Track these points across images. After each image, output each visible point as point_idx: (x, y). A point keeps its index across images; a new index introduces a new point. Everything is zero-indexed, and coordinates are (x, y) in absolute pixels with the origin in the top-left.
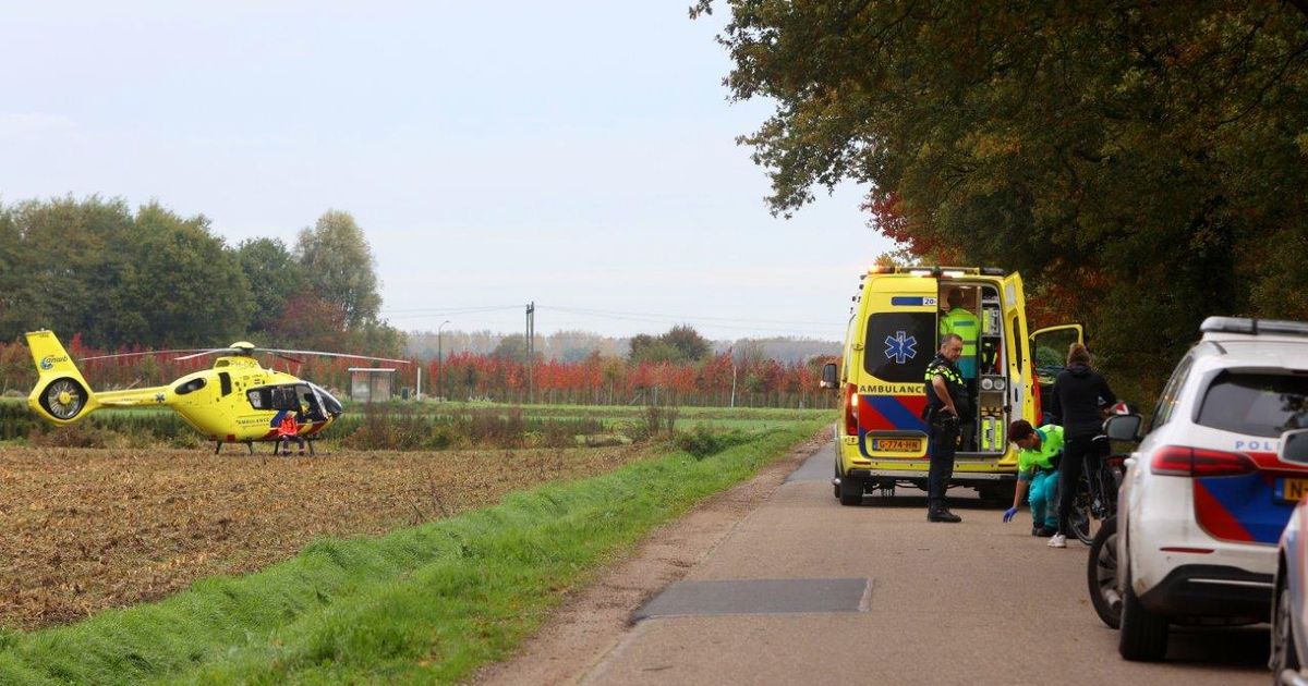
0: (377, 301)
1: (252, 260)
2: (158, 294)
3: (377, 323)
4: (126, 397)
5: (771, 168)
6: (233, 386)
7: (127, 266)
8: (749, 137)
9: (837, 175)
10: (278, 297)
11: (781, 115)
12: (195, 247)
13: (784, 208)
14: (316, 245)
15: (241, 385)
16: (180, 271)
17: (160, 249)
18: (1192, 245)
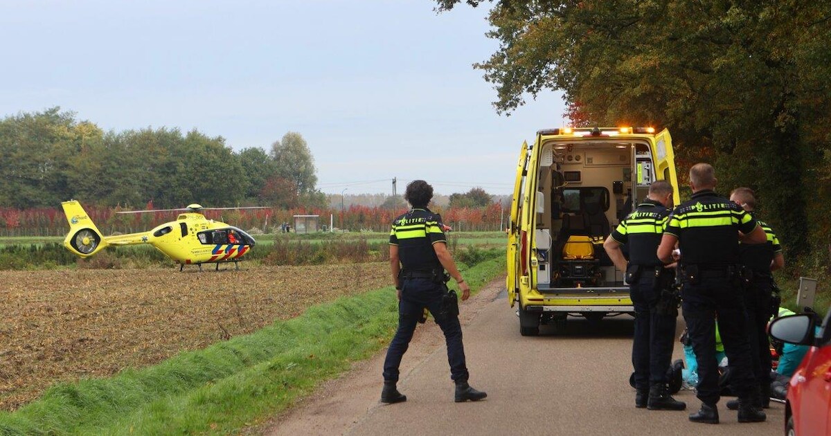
0: (314, 179)
1: (249, 159)
2: (197, 178)
3: (315, 191)
4: (124, 239)
5: (497, 84)
6: (189, 230)
7: (181, 164)
8: (481, 64)
9: (539, 86)
10: (261, 178)
11: (502, 50)
12: (216, 153)
13: (505, 109)
14: (282, 150)
15: (194, 230)
16: (208, 165)
17: (197, 154)
18: (776, 125)
